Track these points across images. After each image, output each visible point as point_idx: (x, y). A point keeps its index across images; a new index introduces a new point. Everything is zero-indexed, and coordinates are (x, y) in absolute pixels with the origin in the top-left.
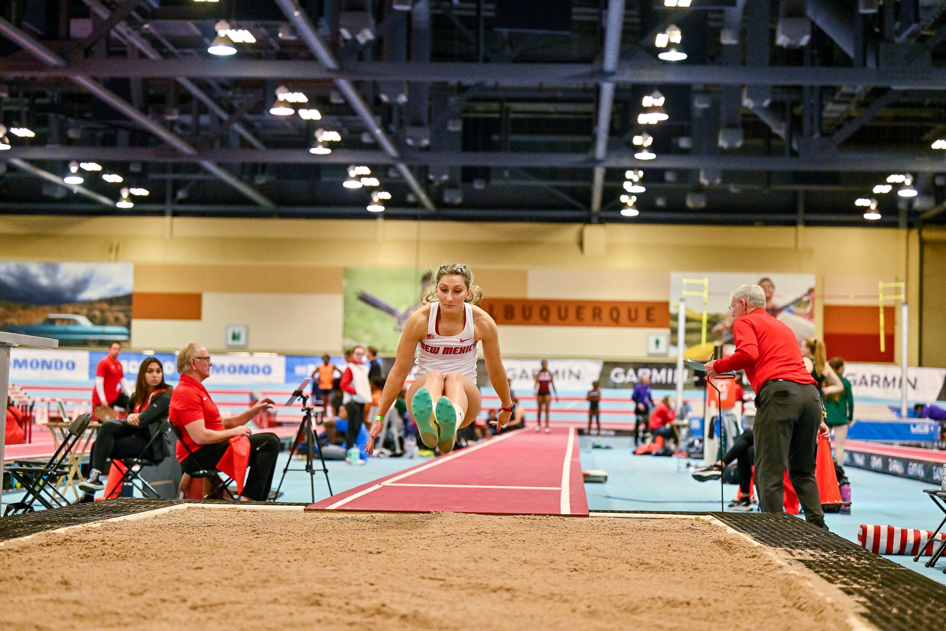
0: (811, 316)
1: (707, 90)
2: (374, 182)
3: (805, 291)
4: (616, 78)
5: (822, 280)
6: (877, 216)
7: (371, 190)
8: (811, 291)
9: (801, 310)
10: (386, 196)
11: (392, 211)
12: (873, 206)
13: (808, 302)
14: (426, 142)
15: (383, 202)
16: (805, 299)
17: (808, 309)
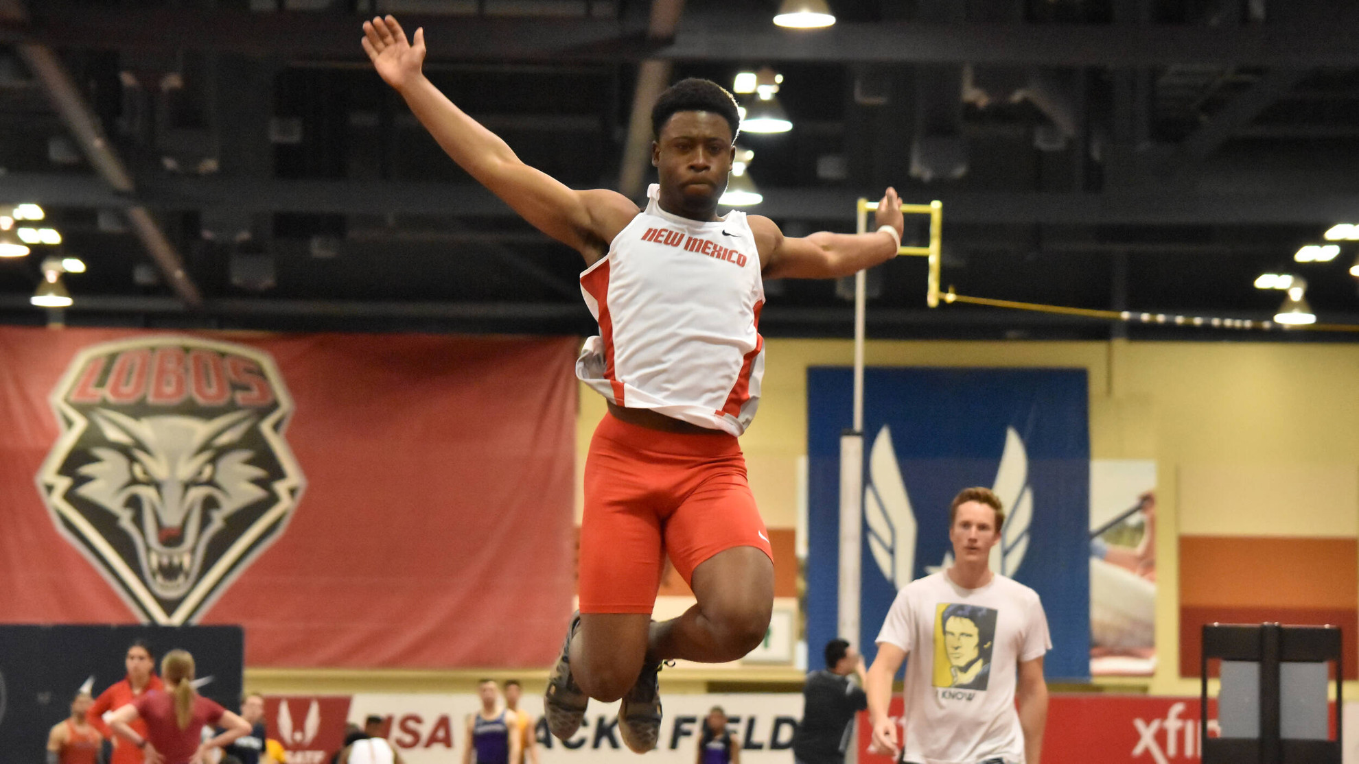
0: (1147, 564)
1: (880, 73)
2: (52, 237)
3: (1133, 502)
4: (675, 51)
5: (1175, 475)
6: (1306, 319)
7: (40, 253)
8: (1147, 501)
9: (1121, 549)
10: (75, 266)
11: (89, 303)
12: (1297, 294)
13: (1140, 529)
14: (211, 165)
15: (69, 283)
16: (1134, 520)
17: (1140, 549)
